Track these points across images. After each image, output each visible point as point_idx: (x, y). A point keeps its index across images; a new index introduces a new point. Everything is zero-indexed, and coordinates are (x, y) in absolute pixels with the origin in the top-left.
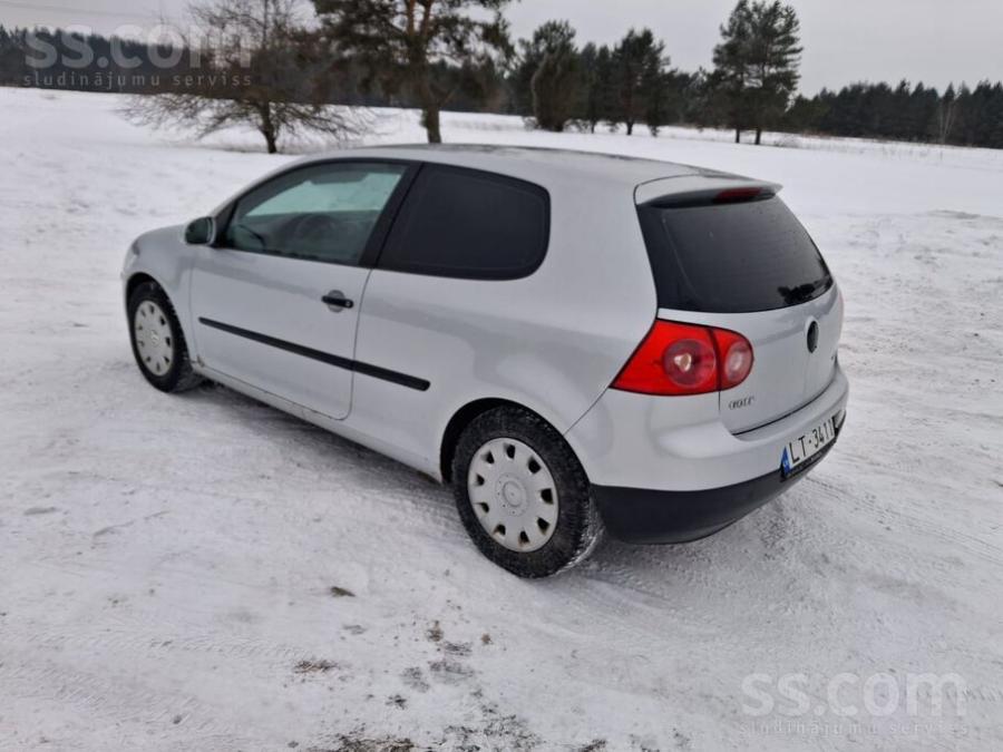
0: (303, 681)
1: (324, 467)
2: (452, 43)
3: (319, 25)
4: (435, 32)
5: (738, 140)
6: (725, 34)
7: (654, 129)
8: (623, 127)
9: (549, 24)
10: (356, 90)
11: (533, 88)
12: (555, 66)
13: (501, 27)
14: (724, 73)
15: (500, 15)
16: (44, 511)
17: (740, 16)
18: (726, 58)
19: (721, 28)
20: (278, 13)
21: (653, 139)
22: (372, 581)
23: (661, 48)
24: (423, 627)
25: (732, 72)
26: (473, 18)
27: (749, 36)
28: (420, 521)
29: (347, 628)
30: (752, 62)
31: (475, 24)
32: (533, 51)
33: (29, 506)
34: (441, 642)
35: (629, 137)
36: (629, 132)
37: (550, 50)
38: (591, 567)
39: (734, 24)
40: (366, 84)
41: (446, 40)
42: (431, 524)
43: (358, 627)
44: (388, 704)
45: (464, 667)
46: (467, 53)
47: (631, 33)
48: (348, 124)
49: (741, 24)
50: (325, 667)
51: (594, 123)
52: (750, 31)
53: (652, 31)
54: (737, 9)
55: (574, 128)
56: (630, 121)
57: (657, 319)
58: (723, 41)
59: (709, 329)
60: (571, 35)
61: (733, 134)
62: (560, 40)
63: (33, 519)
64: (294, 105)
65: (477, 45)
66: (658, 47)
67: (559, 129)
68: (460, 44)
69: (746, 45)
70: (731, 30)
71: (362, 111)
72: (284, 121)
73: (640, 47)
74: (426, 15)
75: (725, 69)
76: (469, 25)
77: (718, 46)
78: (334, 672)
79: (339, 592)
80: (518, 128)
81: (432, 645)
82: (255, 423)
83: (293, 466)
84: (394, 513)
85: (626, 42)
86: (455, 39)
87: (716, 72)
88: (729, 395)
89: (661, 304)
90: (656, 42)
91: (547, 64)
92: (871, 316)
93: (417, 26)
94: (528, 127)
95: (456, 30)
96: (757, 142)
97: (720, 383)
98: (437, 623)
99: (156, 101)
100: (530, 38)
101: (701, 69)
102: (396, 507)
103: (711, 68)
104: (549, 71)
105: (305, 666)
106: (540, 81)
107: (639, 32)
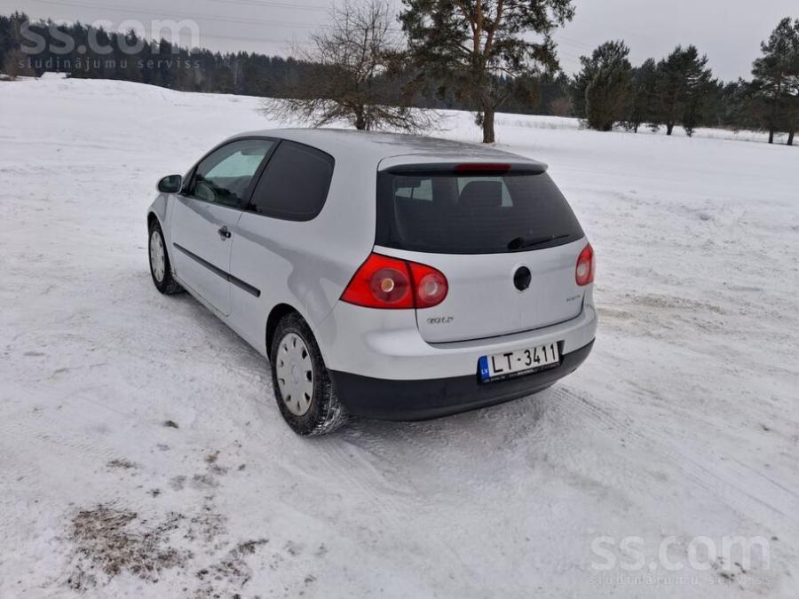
0: (108, 471)
1: (226, 350)
2: (511, 60)
3: (405, 48)
4: (498, 51)
5: (771, 141)
6: (765, 49)
7: (690, 130)
8: (664, 128)
9: (607, 44)
10: (434, 97)
11: (586, 95)
12: (607, 78)
13: (549, 47)
14: (762, 83)
15: (549, 37)
16: (38, 355)
17: (782, 34)
18: (764, 70)
19: (762, 44)
20: (374, 39)
21: (688, 138)
22: (196, 421)
23: (704, 62)
24: (208, 453)
25: (769, 82)
26: (527, 40)
27: (789, 50)
28: (257, 390)
29: (159, 445)
30: (790, 73)
31: (528, 45)
32: (592, 65)
33: (29, 350)
34: (212, 464)
35: (668, 137)
36: (669, 133)
37: (605, 66)
38: (354, 435)
39: (775, 41)
40: (442, 91)
41: (506, 58)
42: (264, 393)
43: (166, 446)
44: (148, 493)
45: (214, 482)
46: (522, 67)
47: (678, 50)
48: (419, 123)
49: (782, 40)
50: (127, 466)
51: (637, 124)
52: (790, 46)
53: (696, 48)
54: (779, 28)
55: (621, 128)
56: (671, 123)
57: (372, 252)
58: (762, 56)
59: (407, 263)
60: (626, 53)
61: (767, 135)
62: (615, 57)
63: (28, 358)
64: (380, 107)
65: (528, 62)
66: (701, 61)
67: (607, 128)
68: (516, 60)
69: (785, 59)
70: (772, 46)
71: (429, 112)
72: (373, 119)
73: (685, 61)
74: (489, 39)
75: (764, 79)
76: (523, 45)
77: (758, 60)
78: (131, 470)
79: (170, 424)
80: (572, 127)
81: (206, 465)
82: (203, 318)
83: (207, 347)
84: (244, 382)
85: (672, 58)
86: (513, 57)
87: (754, 81)
88: (424, 313)
89: (377, 242)
90: (700, 57)
91: (600, 78)
92: (759, 286)
93: (482, 47)
94: (581, 127)
95: (514, 50)
96: (790, 143)
97: (416, 303)
98: (218, 452)
99: (283, 103)
100: (590, 56)
101: (740, 79)
102: (247, 379)
103: (750, 78)
104: (601, 83)
105: (115, 463)
106: (593, 90)
107: (684, 49)
